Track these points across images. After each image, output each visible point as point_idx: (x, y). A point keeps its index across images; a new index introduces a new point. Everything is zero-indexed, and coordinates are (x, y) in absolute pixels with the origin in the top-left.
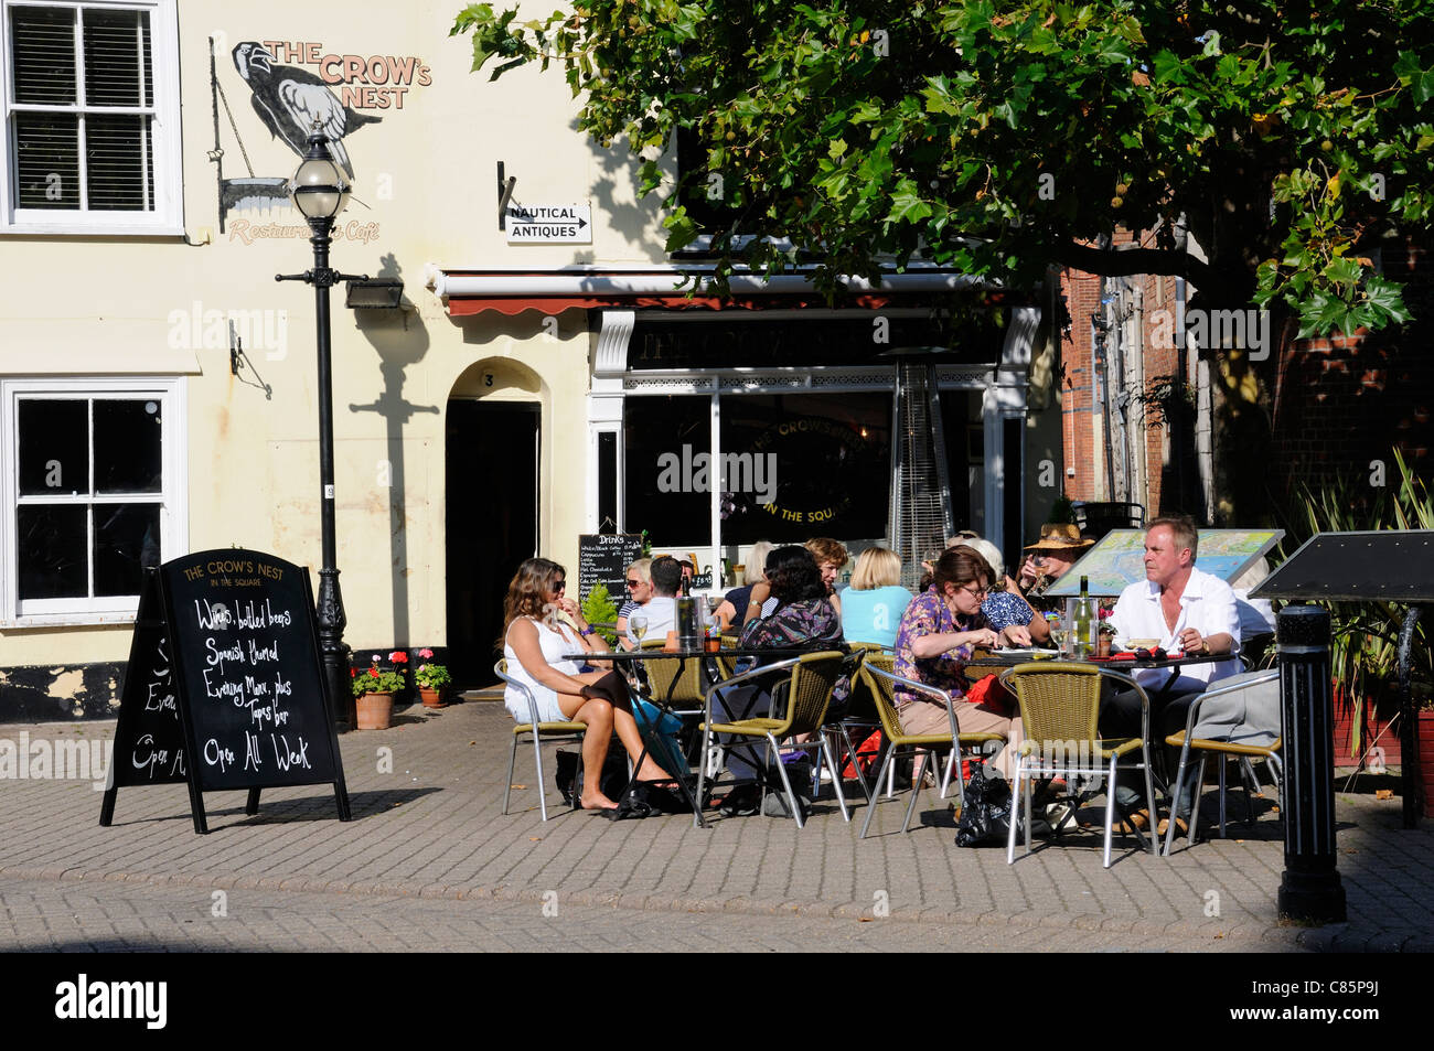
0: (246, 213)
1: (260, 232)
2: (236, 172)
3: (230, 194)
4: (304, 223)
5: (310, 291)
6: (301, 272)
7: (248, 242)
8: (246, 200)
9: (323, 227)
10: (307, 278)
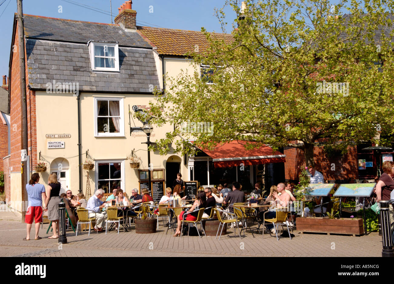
0: (135, 133)
1: (136, 136)
2: (133, 126)
3: (132, 130)
4: (146, 134)
5: (147, 145)
6: (145, 142)
7: (135, 137)
8: (134, 131)
9: (149, 134)
10: (146, 143)
